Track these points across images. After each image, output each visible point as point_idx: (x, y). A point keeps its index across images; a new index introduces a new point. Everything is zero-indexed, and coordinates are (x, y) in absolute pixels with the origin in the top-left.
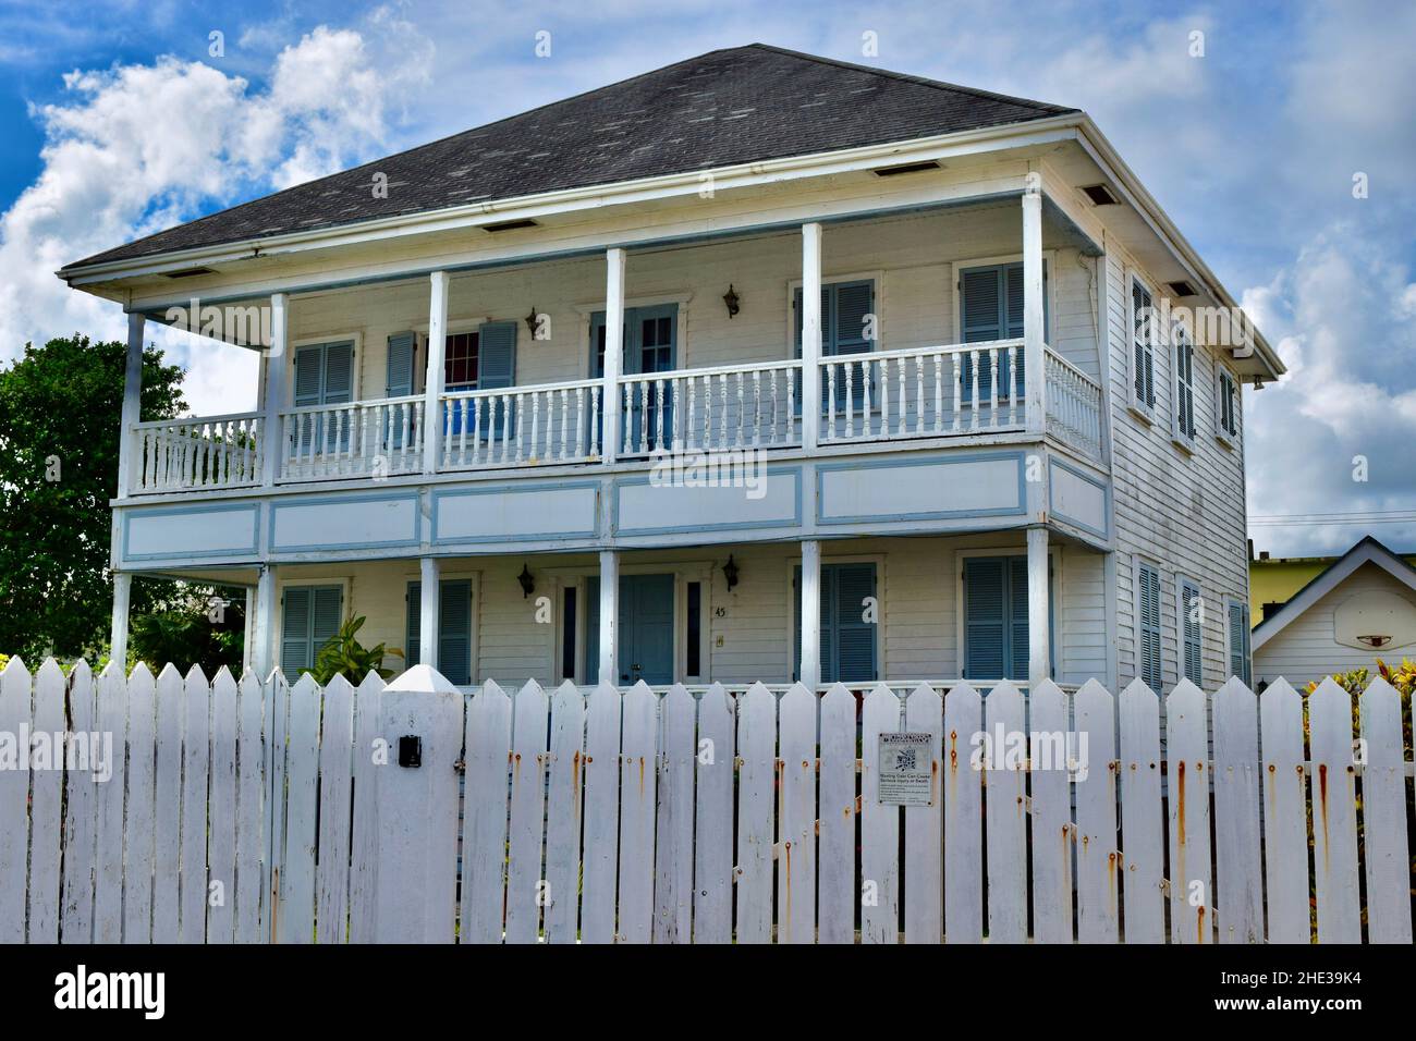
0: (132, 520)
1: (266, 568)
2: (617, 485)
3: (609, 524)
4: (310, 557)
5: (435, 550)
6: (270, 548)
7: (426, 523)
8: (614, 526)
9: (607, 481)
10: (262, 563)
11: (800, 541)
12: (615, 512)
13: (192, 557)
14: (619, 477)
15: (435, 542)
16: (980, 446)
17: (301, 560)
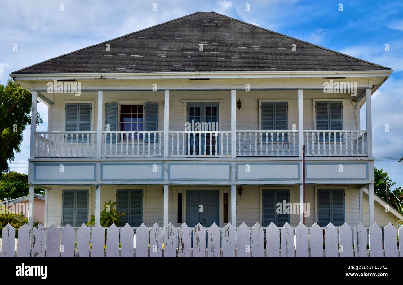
0: (37, 167)
1: (100, 186)
2: (237, 165)
3: (235, 177)
4: (118, 183)
5: (170, 182)
6: (101, 179)
7: (166, 174)
8: (236, 177)
9: (234, 163)
10: (98, 184)
11: (300, 185)
12: (237, 172)
13: (66, 181)
14: (238, 162)
15: (169, 179)
16: (356, 160)
17: (115, 184)
